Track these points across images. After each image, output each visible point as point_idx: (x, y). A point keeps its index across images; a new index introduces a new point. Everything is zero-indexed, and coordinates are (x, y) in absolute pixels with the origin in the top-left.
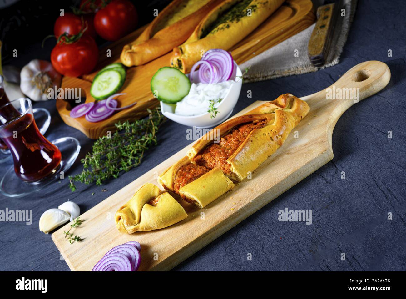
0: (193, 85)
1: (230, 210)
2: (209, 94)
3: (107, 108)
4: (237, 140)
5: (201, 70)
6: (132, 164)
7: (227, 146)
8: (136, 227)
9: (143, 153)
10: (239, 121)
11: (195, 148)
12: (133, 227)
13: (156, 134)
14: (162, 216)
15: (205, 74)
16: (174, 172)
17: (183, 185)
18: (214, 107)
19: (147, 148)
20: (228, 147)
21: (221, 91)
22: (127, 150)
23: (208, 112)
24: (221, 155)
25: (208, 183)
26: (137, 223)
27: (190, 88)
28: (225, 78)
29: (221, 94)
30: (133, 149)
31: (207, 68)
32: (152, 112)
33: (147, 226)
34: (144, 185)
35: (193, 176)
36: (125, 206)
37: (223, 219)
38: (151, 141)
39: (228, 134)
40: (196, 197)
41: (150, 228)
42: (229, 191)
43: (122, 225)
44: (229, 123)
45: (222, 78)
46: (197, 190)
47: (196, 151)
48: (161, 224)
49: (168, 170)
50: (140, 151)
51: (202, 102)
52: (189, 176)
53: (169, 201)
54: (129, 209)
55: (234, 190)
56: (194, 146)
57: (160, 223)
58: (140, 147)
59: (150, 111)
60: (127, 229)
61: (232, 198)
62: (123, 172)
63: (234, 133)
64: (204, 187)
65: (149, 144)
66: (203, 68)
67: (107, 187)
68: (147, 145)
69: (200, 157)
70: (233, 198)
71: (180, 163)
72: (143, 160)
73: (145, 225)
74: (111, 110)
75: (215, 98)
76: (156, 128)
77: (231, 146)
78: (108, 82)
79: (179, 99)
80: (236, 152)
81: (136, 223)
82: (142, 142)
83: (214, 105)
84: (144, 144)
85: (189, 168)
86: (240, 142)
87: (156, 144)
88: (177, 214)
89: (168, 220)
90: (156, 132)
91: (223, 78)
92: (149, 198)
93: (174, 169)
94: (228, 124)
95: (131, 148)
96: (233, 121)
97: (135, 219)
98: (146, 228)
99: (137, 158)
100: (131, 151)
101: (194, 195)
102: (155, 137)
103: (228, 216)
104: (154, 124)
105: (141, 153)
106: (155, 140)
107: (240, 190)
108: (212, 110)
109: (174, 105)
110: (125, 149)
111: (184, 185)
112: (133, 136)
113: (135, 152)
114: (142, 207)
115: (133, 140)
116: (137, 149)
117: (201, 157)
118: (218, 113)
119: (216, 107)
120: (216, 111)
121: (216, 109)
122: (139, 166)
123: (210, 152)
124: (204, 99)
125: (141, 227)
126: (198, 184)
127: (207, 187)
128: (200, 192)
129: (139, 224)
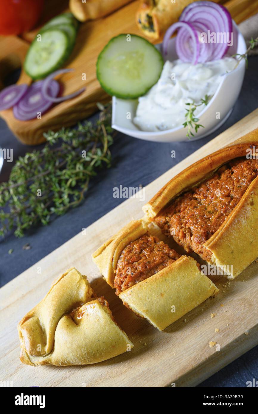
0: (168, 65)
1: (208, 344)
2: (189, 85)
3: (42, 97)
4: (227, 193)
5: (180, 39)
6: (70, 202)
7: (209, 204)
8: (46, 360)
9: (87, 183)
10: (232, 154)
11: (153, 207)
12: (42, 359)
13: (109, 148)
14: (87, 348)
15: (187, 46)
16: (115, 255)
17: (128, 285)
18: (194, 116)
19: (94, 174)
20: (210, 209)
21: (210, 81)
22: (63, 178)
23: (183, 126)
24: (196, 224)
25: (169, 287)
26: (47, 353)
27: (162, 69)
28: (218, 54)
29: (209, 86)
30: (70, 177)
31: (188, 36)
32: (106, 108)
33: (65, 361)
34: (67, 271)
35: (146, 267)
36: (31, 313)
37: (194, 364)
38: (99, 163)
39: (213, 177)
40: (147, 314)
41: (69, 363)
42: (211, 297)
45: (213, 53)
46: (150, 300)
47: (155, 210)
49: (108, 245)
50: (83, 180)
51: (177, 102)
52: (139, 266)
54: (38, 322)
55: (219, 296)
56: (152, 203)
58: (81, 175)
59: (101, 107)
60: (33, 361)
61: (214, 316)
62: (56, 216)
63: (223, 177)
65: (99, 166)
66: (182, 34)
67: (31, 240)
68: (95, 168)
69: (162, 219)
70: (216, 317)
71: (125, 236)
72: (87, 195)
73: (60, 359)
74: (47, 102)
75: (198, 95)
76: (110, 138)
77: (215, 205)
78: (49, 51)
79: (142, 91)
80: (221, 228)
81: (46, 353)
82: (86, 164)
83: (195, 113)
84: (90, 168)
85: (140, 247)
86: (232, 198)
87: (109, 166)
90: (111, 144)
91: (216, 53)
92: (71, 304)
93: (115, 249)
95: (67, 177)
97: (44, 344)
98: (63, 363)
99: (76, 194)
100: (67, 180)
101: (144, 311)
102: (109, 153)
103: (203, 359)
104: (107, 130)
105: (85, 181)
106: (106, 160)
107: (230, 299)
108: (190, 122)
109: (134, 101)
110: (59, 176)
111: (130, 284)
112: (74, 153)
113: (74, 183)
114: (57, 323)
115: (72, 160)
116: (77, 178)
117: (164, 220)
118: (200, 127)
119: (197, 117)
120: (198, 123)
121: (198, 120)
122: (80, 205)
123: (179, 211)
124: (180, 96)
125: (54, 361)
126: (152, 289)
127: (168, 296)
128: (154, 305)
129: (51, 355)
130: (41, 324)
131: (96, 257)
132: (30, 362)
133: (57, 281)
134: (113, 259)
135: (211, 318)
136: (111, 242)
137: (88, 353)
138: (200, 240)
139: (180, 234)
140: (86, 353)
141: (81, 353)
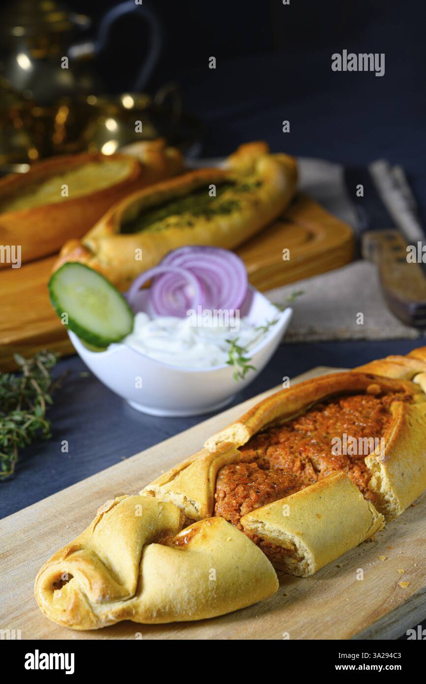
0: (141, 318)
1: (397, 585)
8: (129, 607)
9: (16, 451)
11: (247, 426)
12: (118, 606)
16: (211, 474)
17: (252, 507)
23: (227, 365)
25: (327, 508)
26: (132, 595)
27: (132, 321)
33: (164, 608)
35: (273, 488)
38: (37, 426)
39: (308, 412)
40: (303, 539)
41: (171, 613)
43: (81, 596)
44: (319, 382)
46: (302, 521)
47: (249, 432)
48: (209, 603)
49: (182, 469)
52: (261, 486)
53: (231, 540)
54: (94, 554)
57: (207, 601)
58: (14, 434)
60: (96, 612)
61: (387, 558)
63: (329, 411)
64: (318, 516)
65: (35, 431)
68: (30, 432)
70: (390, 559)
73: (159, 602)
76: (47, 398)
79: (114, 336)
81: (129, 594)
82: (18, 423)
84: (24, 430)
88: (257, 581)
89: (231, 593)
92: (154, 530)
94: (320, 384)
96: (329, 380)
97: (119, 583)
98: (160, 614)
101: (298, 534)
103: (401, 599)
106: (45, 424)
107: (400, 541)
108: (237, 361)
111: (256, 506)
114: (142, 552)
118: (251, 368)
120: (248, 364)
121: (249, 360)
122: (15, 478)
123: (279, 443)
125: (145, 607)
126: (302, 507)
127: (328, 519)
128: (310, 527)
129: (137, 599)
130: (102, 559)
131: (163, 484)
132: (93, 612)
133: (109, 508)
134: (208, 480)
135: (383, 560)
136: (188, 466)
137: (218, 588)
138: (342, 464)
139: (298, 464)
140: (215, 587)
141: (206, 587)
